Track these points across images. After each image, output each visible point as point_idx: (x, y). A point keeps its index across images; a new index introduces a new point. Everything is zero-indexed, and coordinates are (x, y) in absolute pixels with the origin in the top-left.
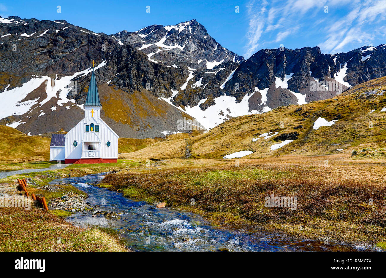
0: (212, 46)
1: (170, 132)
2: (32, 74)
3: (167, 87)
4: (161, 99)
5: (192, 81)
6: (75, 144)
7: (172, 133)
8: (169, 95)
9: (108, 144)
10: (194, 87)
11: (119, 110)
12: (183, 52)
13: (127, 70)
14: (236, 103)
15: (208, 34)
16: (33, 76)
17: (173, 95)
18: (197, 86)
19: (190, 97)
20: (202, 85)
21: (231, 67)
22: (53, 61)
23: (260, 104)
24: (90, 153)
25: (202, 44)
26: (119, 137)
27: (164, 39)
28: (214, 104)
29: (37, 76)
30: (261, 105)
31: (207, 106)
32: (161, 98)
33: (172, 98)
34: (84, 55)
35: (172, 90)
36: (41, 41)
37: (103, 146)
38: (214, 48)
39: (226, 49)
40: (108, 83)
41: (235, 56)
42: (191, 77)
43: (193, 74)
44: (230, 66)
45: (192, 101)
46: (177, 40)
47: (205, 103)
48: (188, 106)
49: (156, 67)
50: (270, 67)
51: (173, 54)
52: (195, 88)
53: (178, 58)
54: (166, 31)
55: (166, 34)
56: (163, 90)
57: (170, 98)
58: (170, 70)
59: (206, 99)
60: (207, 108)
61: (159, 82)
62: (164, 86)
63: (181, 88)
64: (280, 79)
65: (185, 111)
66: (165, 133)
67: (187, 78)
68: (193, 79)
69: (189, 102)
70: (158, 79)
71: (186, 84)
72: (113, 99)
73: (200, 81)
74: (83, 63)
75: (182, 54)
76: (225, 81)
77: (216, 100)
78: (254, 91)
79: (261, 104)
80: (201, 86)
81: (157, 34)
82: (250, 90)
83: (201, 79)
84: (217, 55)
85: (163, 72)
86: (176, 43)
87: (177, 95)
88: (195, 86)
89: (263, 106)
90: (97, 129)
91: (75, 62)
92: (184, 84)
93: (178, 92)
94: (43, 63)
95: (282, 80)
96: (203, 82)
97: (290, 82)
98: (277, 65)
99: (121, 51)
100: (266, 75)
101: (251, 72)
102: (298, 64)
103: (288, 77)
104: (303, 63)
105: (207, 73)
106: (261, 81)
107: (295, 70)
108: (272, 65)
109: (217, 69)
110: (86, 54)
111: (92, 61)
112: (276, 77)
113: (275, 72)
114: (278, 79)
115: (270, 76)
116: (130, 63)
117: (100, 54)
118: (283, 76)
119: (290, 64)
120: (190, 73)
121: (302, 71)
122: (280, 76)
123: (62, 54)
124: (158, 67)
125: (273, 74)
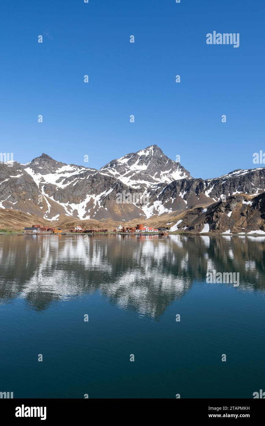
0: (165, 161)
2: (86, 195)
11: (118, 210)
14: (161, 204)
15: (163, 154)
21: (164, 186)
25: (159, 161)
27: (138, 161)
29: (88, 196)
31: (150, 206)
34: (103, 185)
38: (166, 162)
39: (174, 161)
41: (179, 166)
42: (146, 191)
46: (145, 162)
47: (149, 204)
48: (143, 206)
50: (178, 188)
54: (138, 156)
55: (139, 158)
58: (137, 190)
65: (141, 208)
67: (144, 192)
74: (103, 189)
76: (160, 193)
77: (154, 203)
81: (134, 159)
82: (169, 198)
83: (150, 193)
84: (168, 166)
85: (134, 191)
86: (144, 164)
91: (100, 189)
95: (182, 194)
96: (150, 195)
97: (184, 196)
98: (182, 187)
99: (118, 185)
100: (176, 191)
101: (170, 190)
102: (190, 187)
103: (185, 193)
104: (191, 187)
105: (153, 190)
106: (174, 194)
107: (188, 190)
108: (179, 187)
109: (157, 187)
110: (105, 185)
111: (106, 187)
112: (180, 193)
113: (180, 190)
114: (181, 193)
115: (177, 192)
116: (121, 190)
117: (109, 185)
118: (183, 192)
119: (187, 186)
120: (145, 189)
121: (190, 191)
122: (182, 192)
123: (96, 186)
124: (132, 190)
125: (179, 191)
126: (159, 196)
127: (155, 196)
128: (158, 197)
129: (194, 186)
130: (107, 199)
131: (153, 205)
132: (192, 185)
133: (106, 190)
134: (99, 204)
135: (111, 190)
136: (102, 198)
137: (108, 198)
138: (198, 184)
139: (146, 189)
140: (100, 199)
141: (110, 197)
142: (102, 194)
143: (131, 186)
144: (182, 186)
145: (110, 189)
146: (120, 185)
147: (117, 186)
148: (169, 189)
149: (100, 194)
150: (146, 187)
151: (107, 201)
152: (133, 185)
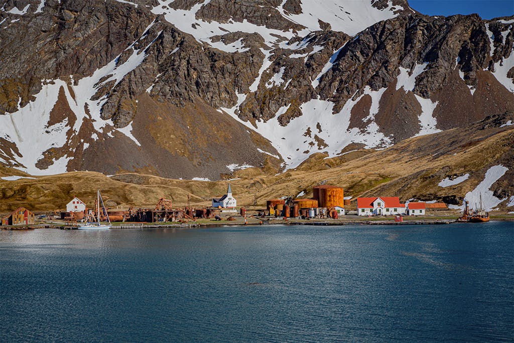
1: (237, 165)
2: (41, 78)
3: (230, 89)
4: (221, 112)
5: (267, 74)
7: (239, 168)
8: (232, 102)
10: (271, 86)
11: (172, 136)
13: (173, 70)
14: (333, 113)
16: (42, 81)
17: (239, 103)
18: (276, 84)
19: (264, 103)
20: (283, 81)
21: (334, 43)
22: (62, 53)
23: (365, 117)
28: (300, 115)
29: (48, 81)
30: (368, 119)
31: (289, 118)
32: (221, 109)
33: (237, 107)
34: (104, 39)
35: (237, 93)
36: (42, 22)
40: (149, 90)
42: (267, 64)
43: (270, 58)
44: (331, 42)
45: (267, 111)
47: (286, 113)
48: (260, 119)
50: (392, 50)
52: (272, 88)
56: (224, 96)
57: (234, 108)
58: (233, 60)
59: (288, 107)
60: (289, 122)
61: (218, 83)
62: (226, 90)
63: (250, 88)
64: (407, 72)
65: (257, 128)
66: (231, 167)
67: (260, 67)
68: (269, 68)
69: (262, 113)
70: (216, 78)
71: (258, 81)
72: (161, 118)
73: (281, 74)
74: (103, 53)
76: (321, 71)
77: (304, 107)
78: (362, 93)
79: (368, 117)
80: (282, 84)
82: (358, 90)
83: (282, 69)
85: (223, 63)
87: (244, 104)
88: (272, 84)
89: (370, 121)
91: (92, 52)
92: (255, 80)
93: (246, 96)
95: (410, 74)
96: (285, 76)
97: (419, 80)
98: (406, 47)
99: (161, 37)
100: (385, 63)
101: (362, 59)
102: (437, 47)
103: (419, 69)
104: (444, 46)
105: (292, 56)
106: (377, 75)
107: (431, 58)
108: (397, 47)
109: (310, 48)
110: (108, 36)
111: (116, 48)
112: (400, 68)
113: (401, 59)
114: (403, 71)
115: (390, 67)
116: (177, 58)
117: (126, 36)
118: (412, 66)
119: (426, 45)
120: (264, 56)
121: (441, 61)
122: (408, 66)
123: (72, 41)
124: (216, 58)
125: (396, 63)
126: (321, 80)
127: (305, 83)
128: (315, 84)
129: (454, 44)
130: (124, 91)
131: (300, 114)
132: (444, 38)
133: (112, 57)
134: (95, 113)
135: (136, 59)
136: (104, 89)
137: (127, 89)
138: (467, 36)
139: (267, 54)
140: (94, 91)
141: (134, 86)
142: (99, 73)
143: (209, 41)
144: (409, 40)
145: (130, 52)
146: (174, 37)
147: (162, 43)
148: (358, 54)
149: (91, 75)
150: (266, 48)
151: (126, 100)
152: (215, 39)
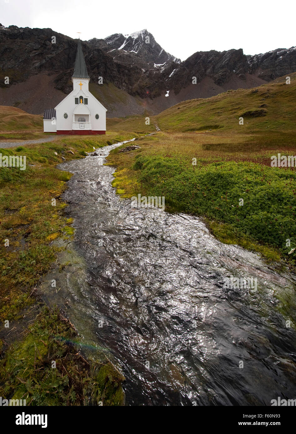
0: (158, 50)
6: (66, 116)
9: (97, 117)
12: (137, 55)
13: (98, 68)
22: (44, 60)
24: (81, 125)
25: (151, 49)
26: (107, 110)
27: (124, 45)
36: (34, 45)
37: (92, 118)
38: (159, 52)
39: (168, 53)
46: (133, 46)
49: (119, 66)
51: (130, 56)
53: (133, 60)
54: (125, 39)
55: (125, 41)
56: (124, 84)
58: (129, 69)
61: (121, 78)
70: (120, 75)
75: (136, 57)
76: (168, 77)
81: (118, 41)
84: (161, 58)
85: (124, 70)
86: (132, 49)
90: (86, 102)
94: (37, 62)
